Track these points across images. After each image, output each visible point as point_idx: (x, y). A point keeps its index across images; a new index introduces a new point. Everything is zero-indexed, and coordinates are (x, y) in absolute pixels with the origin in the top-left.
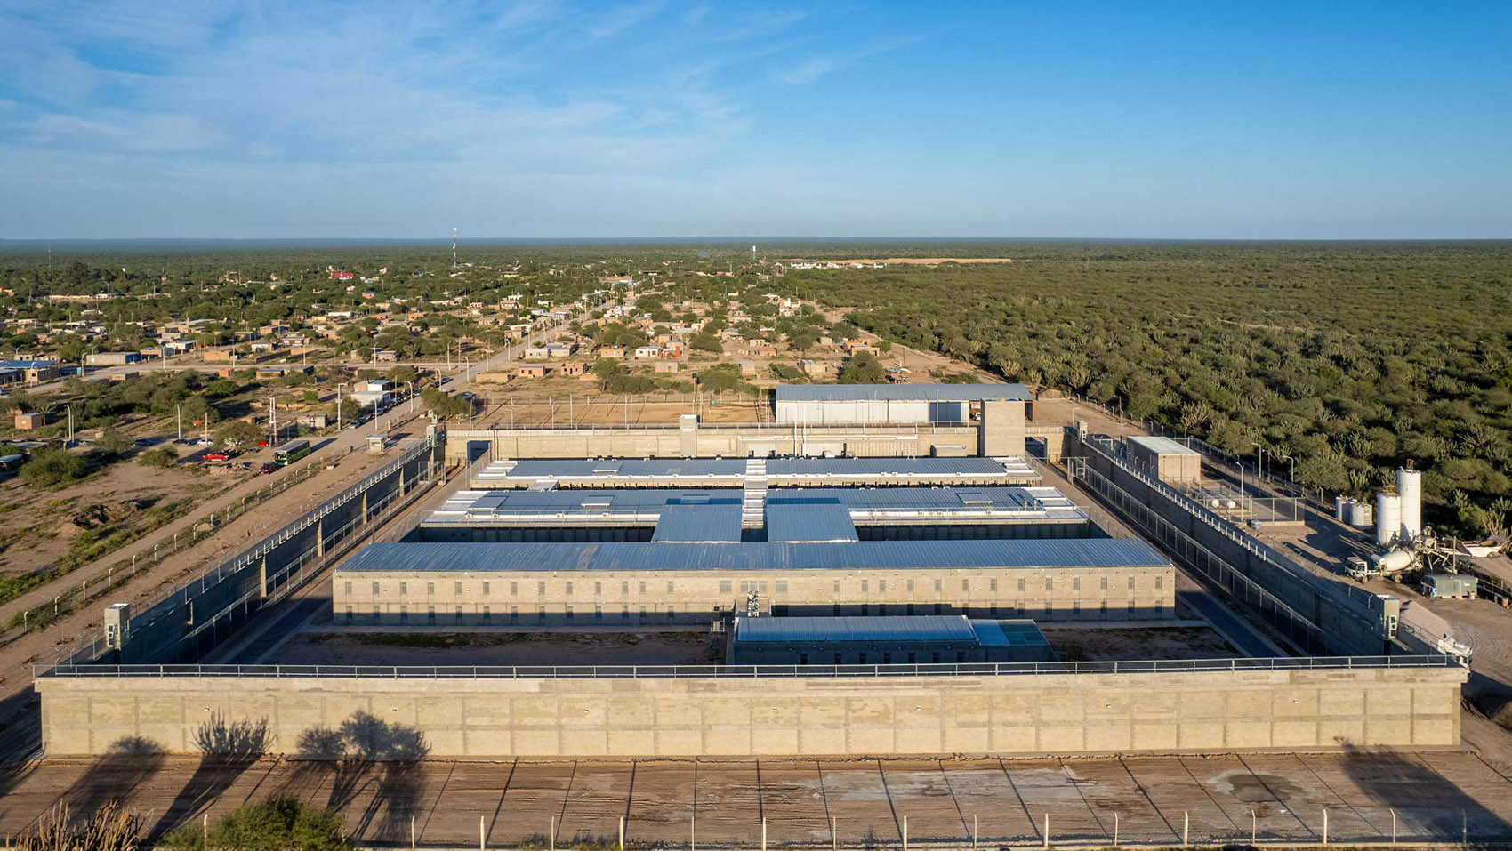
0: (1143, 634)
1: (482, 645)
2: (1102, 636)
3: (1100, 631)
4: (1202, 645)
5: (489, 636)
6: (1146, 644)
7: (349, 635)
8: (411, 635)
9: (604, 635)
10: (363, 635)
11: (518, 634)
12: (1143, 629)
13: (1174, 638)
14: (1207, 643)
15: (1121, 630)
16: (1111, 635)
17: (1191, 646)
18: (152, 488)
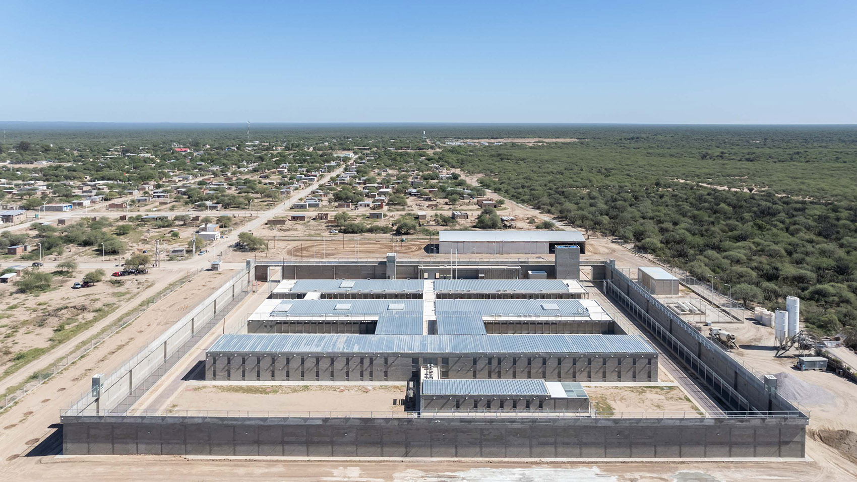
0: (640, 390)
1: (286, 393)
2: (618, 391)
3: (617, 388)
4: (672, 398)
5: (289, 387)
6: (641, 396)
7: (214, 386)
8: (247, 386)
9: (350, 387)
10: (221, 386)
11: (305, 386)
12: (640, 387)
13: (657, 393)
14: (675, 396)
15: (628, 387)
16: (622, 390)
17: (666, 398)
18: (92, 295)
